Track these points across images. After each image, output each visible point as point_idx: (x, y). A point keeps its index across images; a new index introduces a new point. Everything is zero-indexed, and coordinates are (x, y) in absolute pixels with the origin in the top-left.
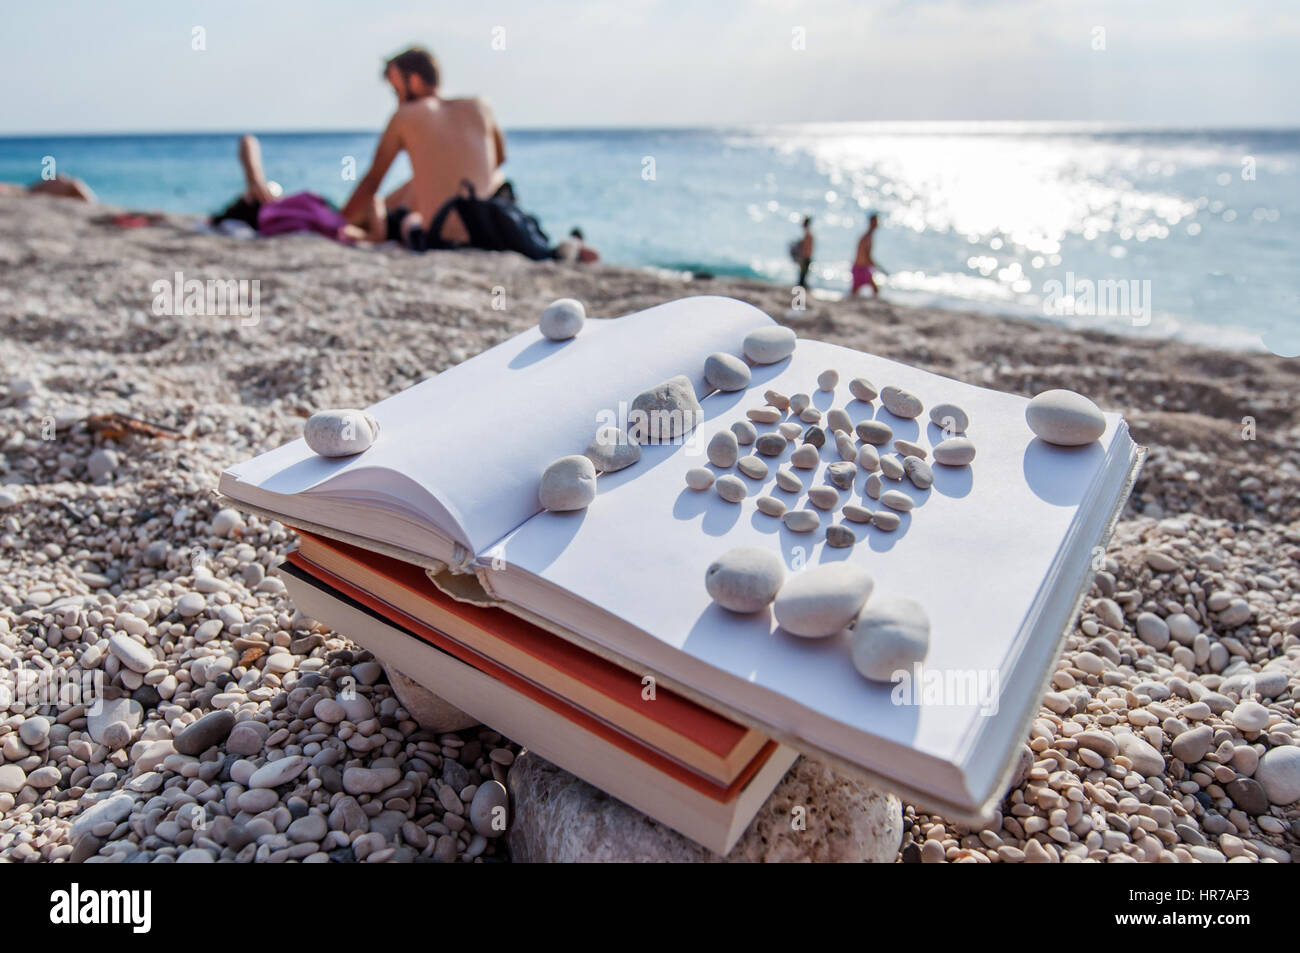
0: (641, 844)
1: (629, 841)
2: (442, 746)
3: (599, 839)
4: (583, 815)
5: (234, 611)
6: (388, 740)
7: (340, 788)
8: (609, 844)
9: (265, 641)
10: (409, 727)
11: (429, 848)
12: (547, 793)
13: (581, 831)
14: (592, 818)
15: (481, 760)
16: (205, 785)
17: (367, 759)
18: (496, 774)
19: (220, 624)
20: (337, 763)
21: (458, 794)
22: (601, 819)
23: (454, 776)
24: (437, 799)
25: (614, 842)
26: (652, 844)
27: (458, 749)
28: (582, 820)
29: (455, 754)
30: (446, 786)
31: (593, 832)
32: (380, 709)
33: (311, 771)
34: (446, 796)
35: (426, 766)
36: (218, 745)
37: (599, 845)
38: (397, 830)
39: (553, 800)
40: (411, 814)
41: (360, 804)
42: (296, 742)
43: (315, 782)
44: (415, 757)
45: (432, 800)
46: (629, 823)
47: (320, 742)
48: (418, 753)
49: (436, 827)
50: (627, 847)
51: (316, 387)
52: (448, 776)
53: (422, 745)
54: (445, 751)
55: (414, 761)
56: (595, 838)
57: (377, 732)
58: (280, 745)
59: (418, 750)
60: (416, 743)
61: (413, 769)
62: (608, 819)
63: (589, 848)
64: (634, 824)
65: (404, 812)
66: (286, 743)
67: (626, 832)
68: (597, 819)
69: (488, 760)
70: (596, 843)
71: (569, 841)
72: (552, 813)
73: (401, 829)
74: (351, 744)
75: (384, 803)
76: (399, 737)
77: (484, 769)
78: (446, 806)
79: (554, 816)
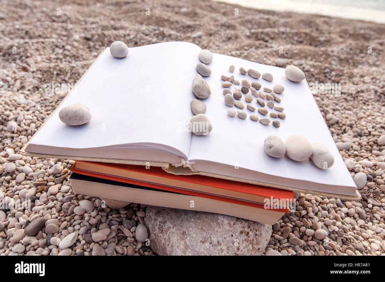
2: (120, 214)
3: (186, 249)
5: (27, 168)
6: (102, 216)
7: (92, 241)
8: (190, 251)
9: (44, 181)
10: (108, 210)
11: (126, 253)
12: (162, 230)
15: (134, 216)
16: (43, 249)
17: (97, 227)
18: (141, 221)
19: (24, 174)
20: (88, 231)
21: (130, 230)
23: (127, 225)
24: (123, 233)
25: (192, 250)
27: (126, 214)
29: (125, 216)
30: (125, 228)
31: (184, 247)
32: (96, 205)
33: (80, 237)
34: (127, 232)
35: (117, 223)
36: (41, 230)
37: (187, 252)
38: (114, 250)
39: (166, 234)
40: (117, 242)
41: (100, 245)
42: (70, 225)
43: (83, 242)
44: (112, 220)
45: (122, 234)
47: (79, 224)
48: (113, 219)
49: (126, 244)
51: (27, 57)
52: (125, 225)
53: (114, 216)
54: (122, 215)
55: (112, 222)
56: (185, 249)
57: (98, 214)
58: (66, 228)
59: (113, 217)
60: (111, 215)
61: (113, 225)
63: (183, 253)
65: (114, 242)
66: (67, 227)
68: (184, 243)
69: (136, 216)
70: (186, 251)
71: (176, 250)
72: (167, 239)
73: (115, 249)
74: (90, 222)
75: (108, 242)
76: (105, 214)
77: (136, 219)
78: (127, 235)
79: (168, 240)
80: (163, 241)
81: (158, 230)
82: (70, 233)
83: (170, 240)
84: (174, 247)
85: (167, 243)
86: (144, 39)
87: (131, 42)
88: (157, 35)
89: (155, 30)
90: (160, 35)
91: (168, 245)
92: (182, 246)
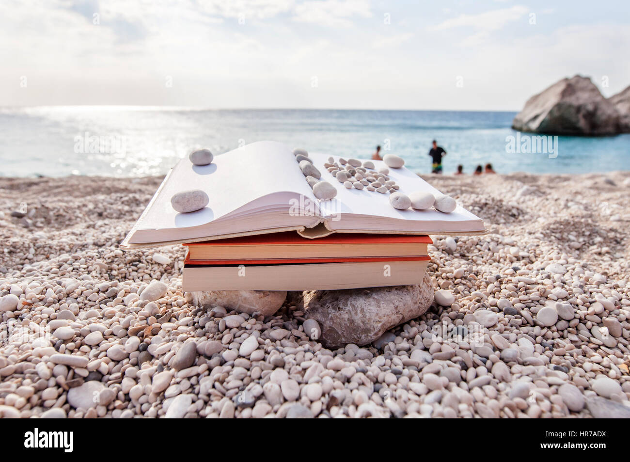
0: (391, 297)
1: (387, 299)
3: (379, 303)
4: (367, 300)
6: (261, 324)
8: (383, 303)
9: (144, 324)
13: (372, 305)
14: (371, 299)
15: (291, 319)
21: (298, 330)
22: (374, 298)
23: (291, 326)
24: (294, 335)
25: (384, 301)
26: (394, 295)
28: (369, 302)
30: (292, 330)
34: (296, 333)
35: (279, 327)
39: (346, 306)
42: (235, 337)
44: (273, 326)
46: (383, 294)
47: (245, 333)
50: (388, 300)
53: (272, 321)
54: (279, 321)
58: (231, 342)
59: (272, 324)
60: (269, 322)
62: (376, 297)
64: (385, 294)
67: (385, 297)
69: (294, 318)
74: (256, 328)
77: (295, 321)
78: (298, 335)
79: (353, 309)
80: (346, 316)
81: (333, 311)
82: (241, 344)
83: (356, 306)
84: (365, 308)
85: (353, 313)
86: (110, 209)
87: (93, 214)
88: (126, 203)
89: (121, 198)
90: (132, 202)
91: (356, 313)
92: (373, 302)
